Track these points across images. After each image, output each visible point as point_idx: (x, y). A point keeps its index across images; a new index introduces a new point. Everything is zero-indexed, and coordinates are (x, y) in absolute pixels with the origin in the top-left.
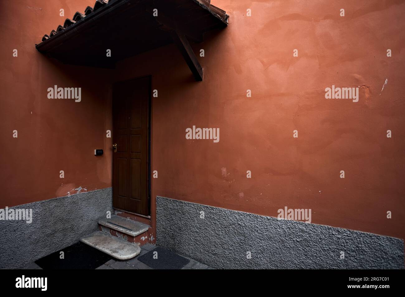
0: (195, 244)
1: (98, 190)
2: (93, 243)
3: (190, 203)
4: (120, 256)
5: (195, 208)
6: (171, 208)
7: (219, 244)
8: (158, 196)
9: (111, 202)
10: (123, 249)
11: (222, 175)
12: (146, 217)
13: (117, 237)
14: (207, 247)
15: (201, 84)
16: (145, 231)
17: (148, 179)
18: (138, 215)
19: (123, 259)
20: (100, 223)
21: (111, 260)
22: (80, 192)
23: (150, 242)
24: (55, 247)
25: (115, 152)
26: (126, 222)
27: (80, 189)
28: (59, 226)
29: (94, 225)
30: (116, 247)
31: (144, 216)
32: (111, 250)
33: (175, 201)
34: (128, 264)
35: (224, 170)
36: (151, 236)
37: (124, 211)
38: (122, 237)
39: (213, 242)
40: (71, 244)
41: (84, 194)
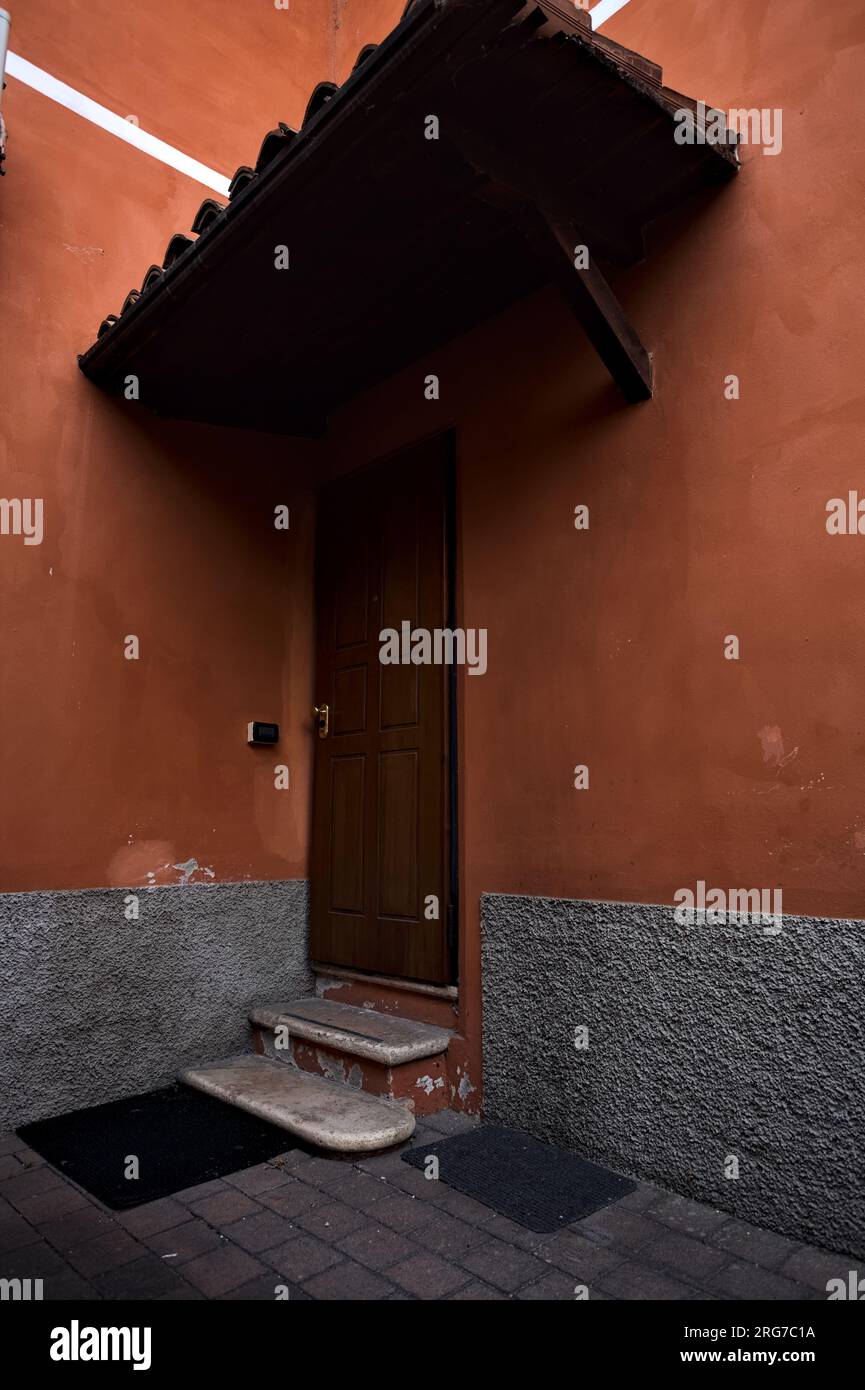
0: (658, 1099)
1: (256, 882)
2: (227, 1088)
3: (626, 908)
4: (332, 1133)
5: (651, 929)
6: (542, 940)
7: (773, 1093)
8: (487, 894)
9: (303, 941)
10: (343, 1112)
11: (765, 759)
12: (439, 991)
13: (322, 1073)
14: (713, 1112)
15: (646, 411)
16: (435, 1049)
17: (446, 827)
18: (408, 985)
19: (343, 1146)
20: (257, 1018)
21: (292, 1152)
22: (190, 878)
23: (456, 1105)
24: (89, 1086)
25: (322, 736)
26: (359, 1017)
27: (190, 867)
28: (110, 1003)
29: (234, 1026)
30: (317, 1105)
31: (431, 989)
32: (294, 1113)
33: (559, 904)
34: (362, 1170)
35: (772, 737)
36: (462, 1076)
37: (351, 975)
38: (341, 1072)
39: (747, 1085)
40: (148, 1087)
41: (206, 888)
